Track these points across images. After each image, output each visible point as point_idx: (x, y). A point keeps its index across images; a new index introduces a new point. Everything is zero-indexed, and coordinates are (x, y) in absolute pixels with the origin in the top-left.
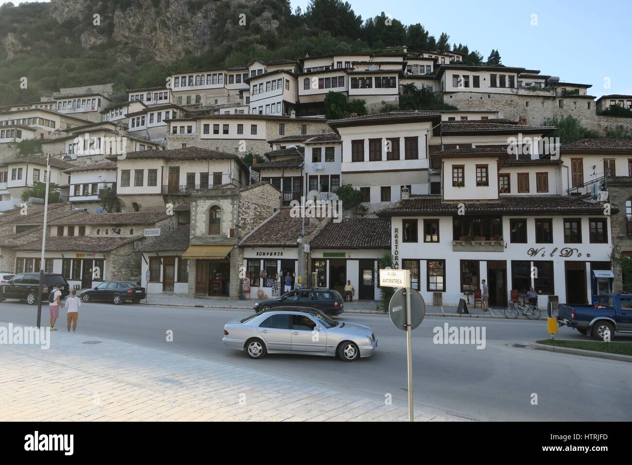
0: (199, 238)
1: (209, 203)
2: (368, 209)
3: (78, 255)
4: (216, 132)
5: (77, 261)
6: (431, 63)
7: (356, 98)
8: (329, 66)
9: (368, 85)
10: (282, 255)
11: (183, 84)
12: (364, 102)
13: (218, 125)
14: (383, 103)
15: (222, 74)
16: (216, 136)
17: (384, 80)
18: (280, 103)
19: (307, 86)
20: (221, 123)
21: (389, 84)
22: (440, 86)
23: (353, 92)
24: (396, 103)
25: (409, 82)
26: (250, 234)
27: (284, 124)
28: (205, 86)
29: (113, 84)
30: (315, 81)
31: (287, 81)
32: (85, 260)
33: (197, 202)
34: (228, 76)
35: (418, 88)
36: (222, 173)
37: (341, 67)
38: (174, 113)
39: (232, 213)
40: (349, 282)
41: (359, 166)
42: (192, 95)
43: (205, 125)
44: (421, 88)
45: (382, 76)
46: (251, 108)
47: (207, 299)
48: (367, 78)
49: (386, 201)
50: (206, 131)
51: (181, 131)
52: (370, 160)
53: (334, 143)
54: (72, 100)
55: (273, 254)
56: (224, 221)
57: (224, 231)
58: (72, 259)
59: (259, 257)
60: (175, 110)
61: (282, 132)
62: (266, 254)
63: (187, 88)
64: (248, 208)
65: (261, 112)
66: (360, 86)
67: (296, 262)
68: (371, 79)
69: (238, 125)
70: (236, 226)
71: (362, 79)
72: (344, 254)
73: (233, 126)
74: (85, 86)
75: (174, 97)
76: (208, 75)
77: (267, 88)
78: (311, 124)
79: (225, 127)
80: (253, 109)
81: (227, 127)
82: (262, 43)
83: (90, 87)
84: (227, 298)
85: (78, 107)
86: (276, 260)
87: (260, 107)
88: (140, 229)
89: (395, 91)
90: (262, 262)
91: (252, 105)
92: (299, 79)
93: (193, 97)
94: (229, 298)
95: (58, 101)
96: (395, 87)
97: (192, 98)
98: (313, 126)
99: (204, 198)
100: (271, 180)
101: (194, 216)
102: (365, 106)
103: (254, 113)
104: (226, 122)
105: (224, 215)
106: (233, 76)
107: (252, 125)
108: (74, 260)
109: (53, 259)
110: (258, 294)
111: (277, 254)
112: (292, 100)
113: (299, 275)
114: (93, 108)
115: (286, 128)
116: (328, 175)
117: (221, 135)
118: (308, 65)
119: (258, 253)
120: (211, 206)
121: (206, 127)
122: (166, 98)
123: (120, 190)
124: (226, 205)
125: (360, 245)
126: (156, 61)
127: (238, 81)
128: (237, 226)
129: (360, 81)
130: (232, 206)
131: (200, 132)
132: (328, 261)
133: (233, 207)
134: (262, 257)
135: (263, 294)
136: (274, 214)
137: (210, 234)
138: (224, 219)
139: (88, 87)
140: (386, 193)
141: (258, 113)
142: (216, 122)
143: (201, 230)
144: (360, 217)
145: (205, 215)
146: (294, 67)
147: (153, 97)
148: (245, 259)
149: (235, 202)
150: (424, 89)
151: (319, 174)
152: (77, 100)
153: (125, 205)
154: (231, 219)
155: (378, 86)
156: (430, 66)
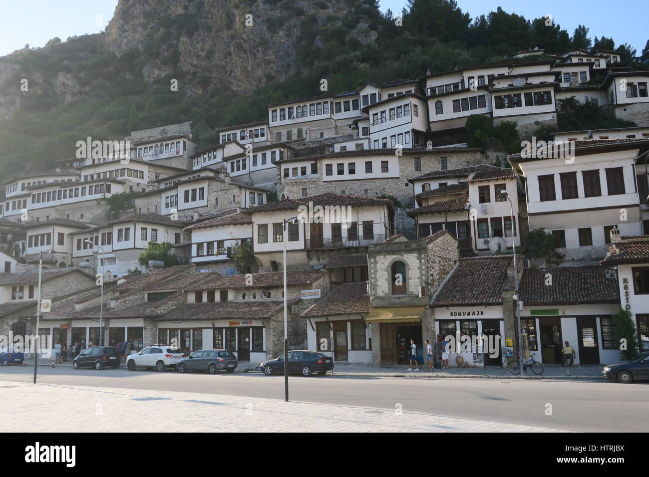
0: (382, 298)
1: (390, 259)
2: (564, 255)
3: (231, 323)
4: (341, 172)
5: (231, 330)
6: (586, 69)
7: (505, 120)
8: (458, 83)
9: (516, 103)
10: (482, 314)
11: (282, 118)
12: (515, 125)
13: (343, 164)
14: (537, 123)
15: (327, 102)
16: (341, 177)
17: (536, 96)
18: (409, 132)
19: (439, 110)
20: (346, 162)
21: (542, 100)
22: (608, 97)
23: (497, 113)
24: (553, 122)
25: (568, 96)
26: (438, 291)
27: (420, 158)
28: (309, 118)
29: (191, 122)
30: (448, 104)
31: (415, 106)
32: (240, 329)
33: (375, 258)
34: (334, 104)
35: (581, 103)
36: (373, 221)
37: (483, 85)
38: (281, 153)
39: (420, 268)
40: (567, 343)
41: (549, 206)
42: (292, 129)
43: (327, 165)
44: (584, 102)
45: (533, 91)
46: (372, 141)
47: (397, 368)
48: (514, 95)
49: (586, 245)
50: (329, 171)
51: (293, 173)
52: (564, 198)
53: (504, 179)
54: (154, 145)
55: (471, 313)
56: (410, 279)
57: (411, 290)
58: (224, 328)
59: (453, 317)
60: (282, 150)
61: (418, 168)
62: (462, 314)
63: (287, 121)
64: (434, 262)
65: (385, 145)
66: (507, 105)
67: (501, 323)
68: (519, 95)
69: (366, 163)
70: (425, 283)
71: (508, 97)
72: (556, 311)
73: (360, 164)
74: (158, 127)
75: (271, 133)
76: (311, 105)
77: (390, 116)
78: (452, 155)
79: (350, 166)
80: (375, 141)
81: (353, 165)
82: (363, 61)
83: (165, 127)
84: (421, 366)
85: (161, 152)
86: (476, 320)
87: (383, 139)
88: (294, 291)
89: (551, 108)
90: (458, 323)
91: (373, 137)
92: (429, 103)
93: (295, 131)
94: (423, 366)
95: (138, 148)
96: (552, 104)
97: (293, 132)
98: (455, 157)
99: (383, 253)
100: (430, 226)
101: (373, 273)
102: (517, 128)
103: (377, 148)
104: (352, 160)
105: (410, 271)
106: (340, 103)
107: (383, 162)
108: (227, 328)
109: (201, 329)
110: (457, 360)
111: (476, 313)
112: (421, 127)
113: (506, 338)
114: (178, 153)
115: (422, 162)
116: (501, 218)
117: (347, 176)
118: (431, 83)
119: (452, 313)
120: (393, 262)
121: (329, 168)
122: (263, 135)
123: (258, 248)
124: (411, 260)
125: (579, 300)
126: (233, 91)
127: (347, 109)
128: (427, 283)
129: (506, 99)
130: (418, 261)
131: (322, 174)
132: (537, 321)
133: (421, 262)
134: (458, 317)
135: (463, 360)
136: (455, 267)
137: (393, 293)
138: (410, 276)
139: (162, 128)
140: (585, 235)
141: (381, 147)
142: (340, 161)
143: (383, 290)
144: (554, 266)
145: (387, 273)
146: (414, 88)
147: (248, 135)
148: (436, 320)
149: (423, 256)
150: (588, 103)
151: (489, 217)
152: (159, 144)
153: (262, 264)
154: (419, 276)
155: (529, 103)
156: (585, 72)
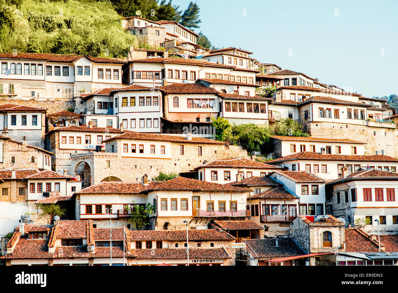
4: (134, 151)
17: (255, 107)
18: (158, 119)
19: (176, 104)
20: (137, 143)
23: (227, 114)
31: (161, 98)
43: (124, 144)
45: (253, 102)
46: (120, 119)
50: (125, 149)
68: (243, 104)
69: (151, 146)
73: (147, 146)
76: (25, 64)
77: (140, 102)
78: (205, 145)
79: (141, 147)
87: (132, 119)
91: (122, 116)
92: (169, 96)
96: (266, 113)
104: (142, 143)
107: (161, 146)
115: (185, 149)
116: (315, 204)
117: (138, 154)
131: (121, 151)
142: (133, 142)
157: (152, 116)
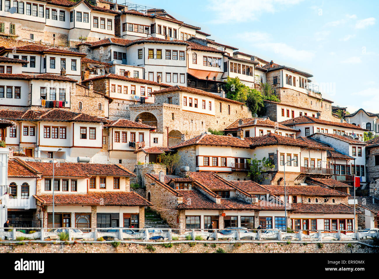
9: (238, 71)
15: (43, 6)
16: (191, 109)
17: (247, 68)
18: (184, 74)
19: (194, 60)
20: (194, 97)
21: (249, 72)
24: (253, 89)
27: (221, 103)
28: (25, 17)
34: (45, 9)
42: (5, 22)
43: (184, 97)
45: (246, 65)
61: (221, 110)
63: (3, 13)
68: (240, 65)
69: (203, 101)
71: (235, 64)
73: (200, 101)
76: (27, 4)
77: (166, 55)
80: (149, 72)
87: (158, 73)
92: (189, 52)
93: (7, 25)
96: (253, 76)
103: (151, 79)
106: (49, 9)
107: (209, 102)
115: (222, 106)
116: (360, 165)
117: (194, 108)
123: (280, 168)
127: (54, 17)
131: (182, 104)
142: (191, 96)
151: (356, 164)
155: (244, 72)
157: (179, 71)
